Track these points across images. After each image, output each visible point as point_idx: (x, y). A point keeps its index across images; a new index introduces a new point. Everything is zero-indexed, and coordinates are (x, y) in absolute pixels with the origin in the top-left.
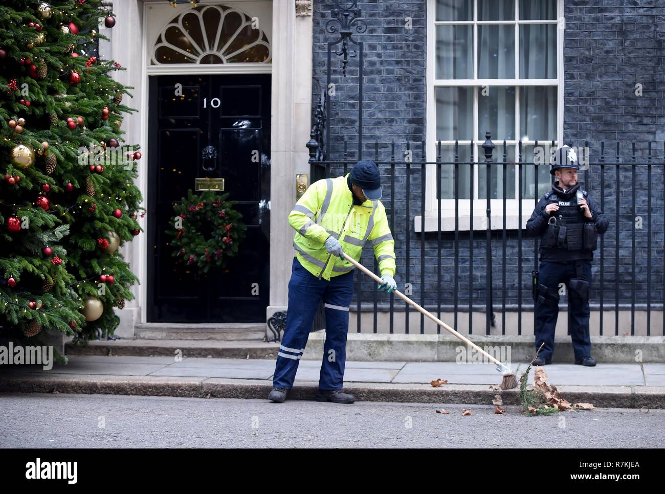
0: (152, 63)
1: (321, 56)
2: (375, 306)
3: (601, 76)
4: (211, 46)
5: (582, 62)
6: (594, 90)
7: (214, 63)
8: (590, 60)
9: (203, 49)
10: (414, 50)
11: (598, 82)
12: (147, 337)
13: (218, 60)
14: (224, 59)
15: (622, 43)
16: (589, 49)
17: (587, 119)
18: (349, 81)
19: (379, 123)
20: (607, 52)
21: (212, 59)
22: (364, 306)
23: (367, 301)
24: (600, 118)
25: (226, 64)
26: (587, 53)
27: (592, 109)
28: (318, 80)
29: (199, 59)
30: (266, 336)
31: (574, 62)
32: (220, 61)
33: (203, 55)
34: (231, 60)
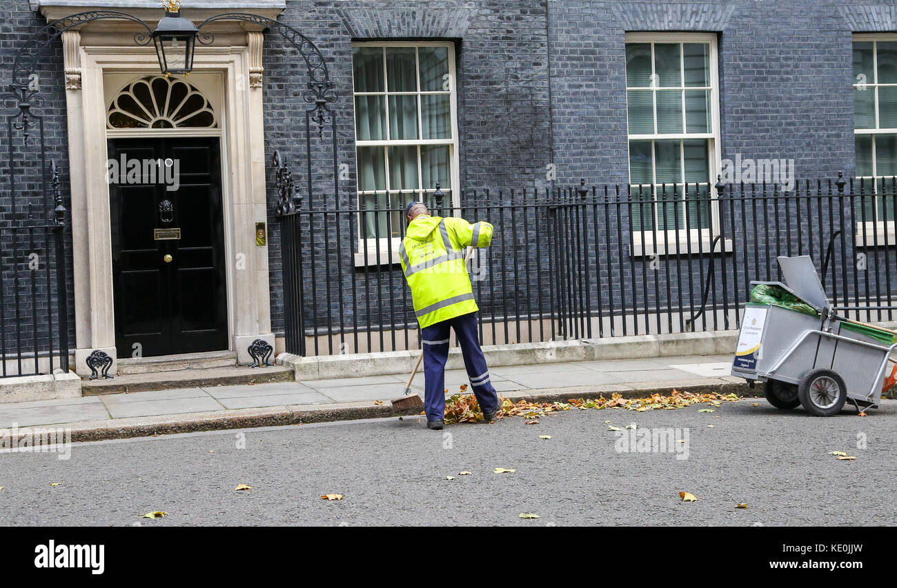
0: (108, 128)
1: (270, 122)
2: (330, 329)
3: (493, 136)
4: (162, 113)
5: (478, 125)
6: (488, 147)
7: (165, 127)
8: (484, 123)
9: (155, 115)
10: (346, 117)
11: (490, 141)
12: (129, 372)
13: (168, 125)
14: (174, 124)
15: (507, 110)
16: (483, 115)
17: (484, 170)
18: (295, 143)
19: (321, 178)
20: (497, 117)
21: (162, 124)
22: (320, 330)
23: (323, 326)
24: (493, 170)
25: (176, 129)
26: (482, 118)
27: (487, 163)
28: (268, 143)
29: (151, 124)
30: (237, 362)
31: (472, 126)
32: (170, 126)
33: (154, 120)
34: (180, 125)
